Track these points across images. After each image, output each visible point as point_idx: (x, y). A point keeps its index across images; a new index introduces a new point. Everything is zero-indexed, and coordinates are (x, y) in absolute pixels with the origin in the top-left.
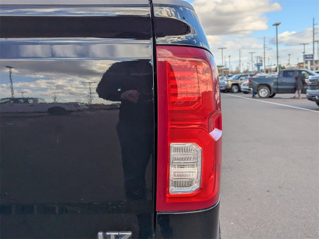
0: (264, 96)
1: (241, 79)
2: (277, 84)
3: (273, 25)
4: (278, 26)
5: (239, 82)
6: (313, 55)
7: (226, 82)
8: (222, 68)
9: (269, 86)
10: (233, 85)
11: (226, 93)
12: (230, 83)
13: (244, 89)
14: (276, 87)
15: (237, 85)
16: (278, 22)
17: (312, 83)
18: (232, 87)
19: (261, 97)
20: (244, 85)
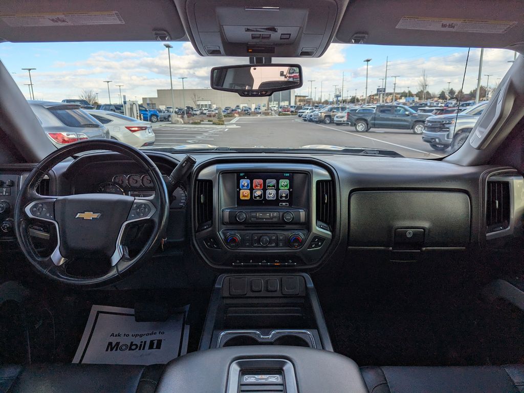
0: (361, 130)
1: (333, 112)
2: (374, 119)
3: (364, 61)
4: (369, 62)
5: (331, 114)
6: (385, 89)
7: (319, 114)
8: (307, 98)
9: (366, 121)
10: (326, 116)
11: (319, 123)
12: (323, 115)
13: (337, 121)
14: (373, 122)
15: (329, 116)
16: (369, 58)
17: (432, 125)
18: (325, 118)
19: (358, 131)
20: (337, 117)
